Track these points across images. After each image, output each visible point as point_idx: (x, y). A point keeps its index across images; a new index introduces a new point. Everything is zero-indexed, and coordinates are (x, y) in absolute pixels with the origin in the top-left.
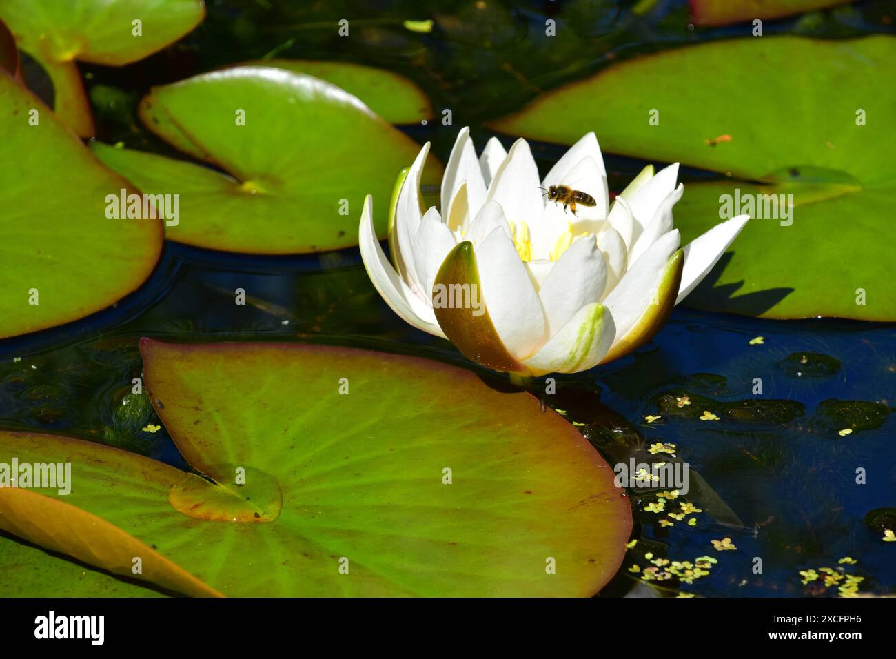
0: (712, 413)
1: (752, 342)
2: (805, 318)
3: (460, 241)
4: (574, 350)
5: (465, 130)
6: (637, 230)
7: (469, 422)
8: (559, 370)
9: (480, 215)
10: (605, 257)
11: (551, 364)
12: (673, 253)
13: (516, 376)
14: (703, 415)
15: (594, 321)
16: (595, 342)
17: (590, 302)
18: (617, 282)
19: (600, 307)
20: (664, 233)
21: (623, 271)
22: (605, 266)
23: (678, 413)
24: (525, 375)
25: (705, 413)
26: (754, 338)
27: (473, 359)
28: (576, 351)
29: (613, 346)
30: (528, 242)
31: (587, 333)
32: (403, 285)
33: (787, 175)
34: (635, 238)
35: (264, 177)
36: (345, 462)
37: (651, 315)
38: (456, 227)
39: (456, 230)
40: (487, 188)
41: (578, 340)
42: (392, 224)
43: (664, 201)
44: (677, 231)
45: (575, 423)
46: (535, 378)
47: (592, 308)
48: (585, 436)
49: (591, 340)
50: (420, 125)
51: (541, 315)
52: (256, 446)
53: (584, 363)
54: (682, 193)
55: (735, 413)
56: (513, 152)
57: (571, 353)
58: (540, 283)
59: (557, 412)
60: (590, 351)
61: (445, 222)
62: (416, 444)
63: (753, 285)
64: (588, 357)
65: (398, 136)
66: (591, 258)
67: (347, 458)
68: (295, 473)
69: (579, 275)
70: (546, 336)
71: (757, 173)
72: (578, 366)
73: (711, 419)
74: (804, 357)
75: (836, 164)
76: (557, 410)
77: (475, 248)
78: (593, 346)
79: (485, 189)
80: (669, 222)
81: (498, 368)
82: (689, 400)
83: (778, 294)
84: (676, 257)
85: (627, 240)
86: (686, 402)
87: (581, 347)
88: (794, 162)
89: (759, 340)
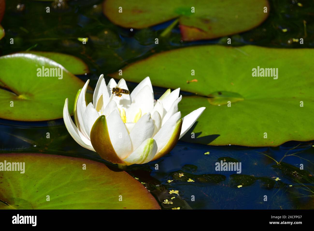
0: (192, 179)
1: (205, 154)
2: (225, 145)
3: (100, 115)
4: (142, 155)
5: (102, 75)
6: (165, 112)
7: (103, 182)
8: (136, 163)
9: (108, 106)
10: (154, 121)
11: (134, 160)
12: (178, 120)
13: (121, 165)
14: (189, 180)
15: (150, 145)
16: (150, 152)
17: (148, 138)
18: (158, 131)
19: (152, 139)
20: (175, 113)
21: (160, 127)
22: (154, 125)
23: (180, 179)
24: (124, 165)
25: (189, 179)
26: (206, 152)
27: (105, 159)
28: (143, 156)
29: (156, 154)
30: (125, 117)
31: (147, 149)
32: (79, 132)
33: (217, 94)
34: (164, 115)
35: (26, 93)
36: (57, 197)
37: (170, 143)
38: (99, 110)
39: (99, 112)
40: (110, 97)
41: (144, 151)
42: (75, 109)
43: (175, 101)
44: (180, 112)
45: (142, 183)
46: (127, 166)
47: (149, 140)
48: (146, 187)
49: (149, 151)
50: (84, 75)
51: (130, 142)
52: (24, 191)
53: (146, 160)
54: (181, 98)
55: (200, 179)
56: (119, 83)
57: (141, 156)
58: (130, 131)
59: (136, 179)
60: (148, 156)
61: (95, 108)
62: (83, 190)
63: (206, 133)
64: (147, 158)
65: (76, 79)
66: (149, 122)
67: (58, 195)
68: (38, 201)
69: (144, 128)
70: (132, 151)
71: (207, 94)
72: (143, 161)
73: (191, 181)
74: (225, 159)
75: (235, 90)
76: (135, 178)
77: (106, 118)
78: (149, 154)
79: (109, 97)
80: (177, 109)
81: (114, 162)
82: (183, 175)
83: (215, 137)
84: (180, 122)
85: (162, 115)
86: (182, 175)
87: (145, 154)
88: (220, 90)
89: (208, 153)
